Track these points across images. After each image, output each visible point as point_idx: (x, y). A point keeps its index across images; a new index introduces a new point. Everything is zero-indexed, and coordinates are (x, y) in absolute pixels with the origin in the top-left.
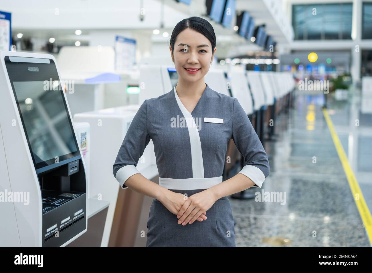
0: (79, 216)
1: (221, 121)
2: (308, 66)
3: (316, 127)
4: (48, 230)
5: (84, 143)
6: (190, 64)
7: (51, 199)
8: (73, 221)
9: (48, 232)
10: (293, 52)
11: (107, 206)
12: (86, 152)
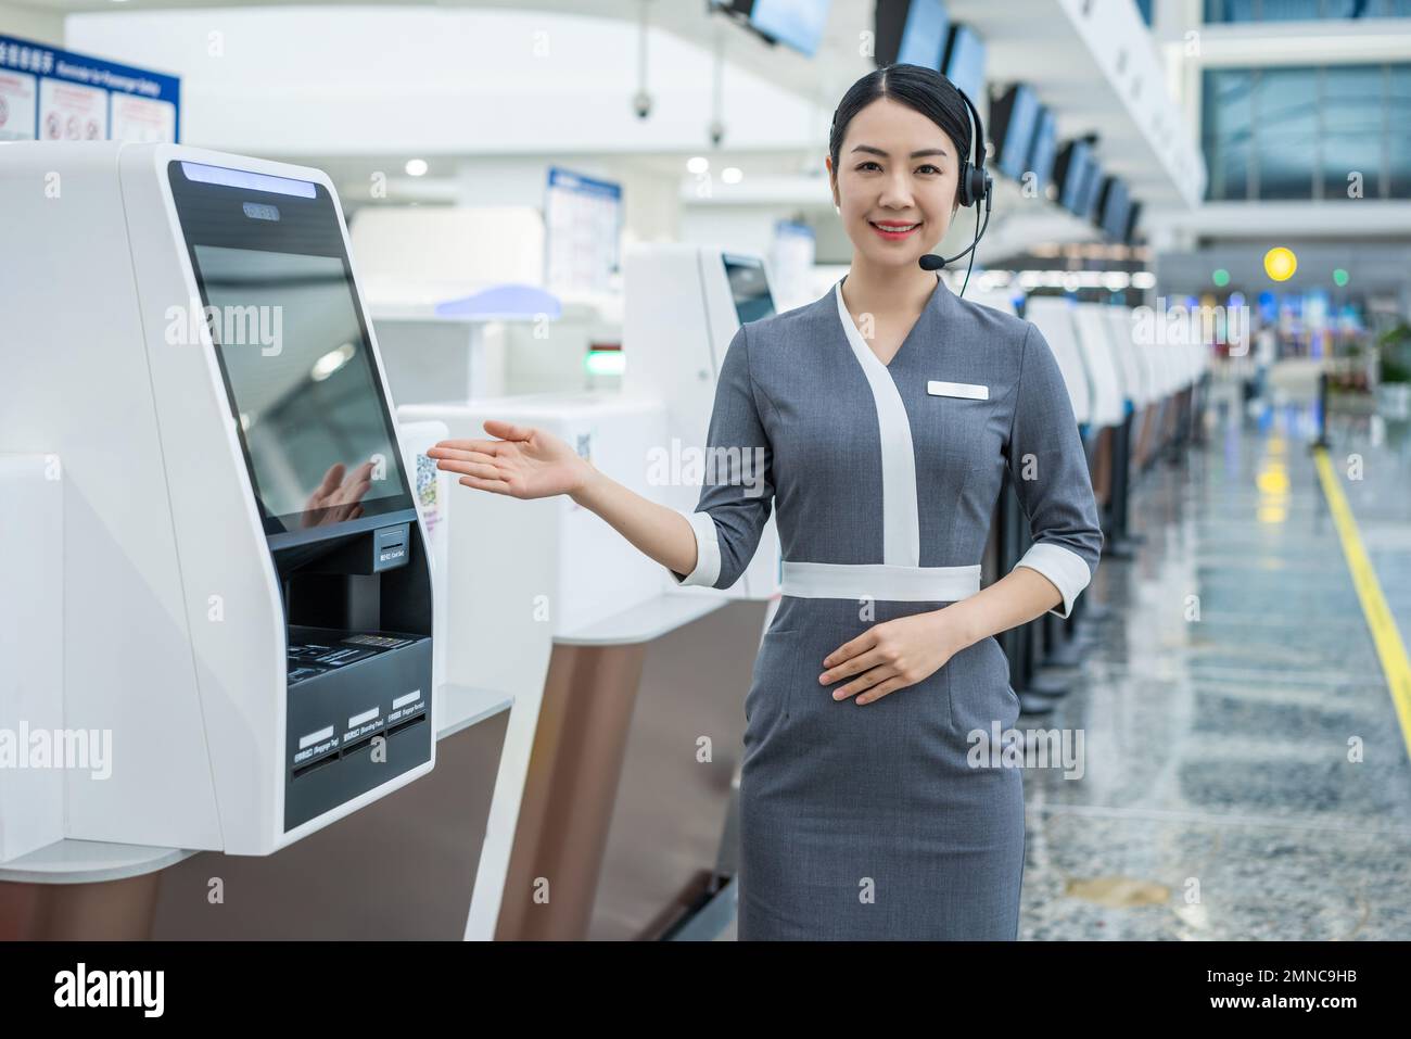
0: (407, 712)
1: (981, 392)
2: (1260, 296)
3: (1293, 514)
4: (305, 742)
5: (429, 491)
6: (887, 208)
7: (315, 650)
8: (389, 727)
9: (305, 749)
10: (1206, 242)
11: (507, 707)
12: (436, 521)
